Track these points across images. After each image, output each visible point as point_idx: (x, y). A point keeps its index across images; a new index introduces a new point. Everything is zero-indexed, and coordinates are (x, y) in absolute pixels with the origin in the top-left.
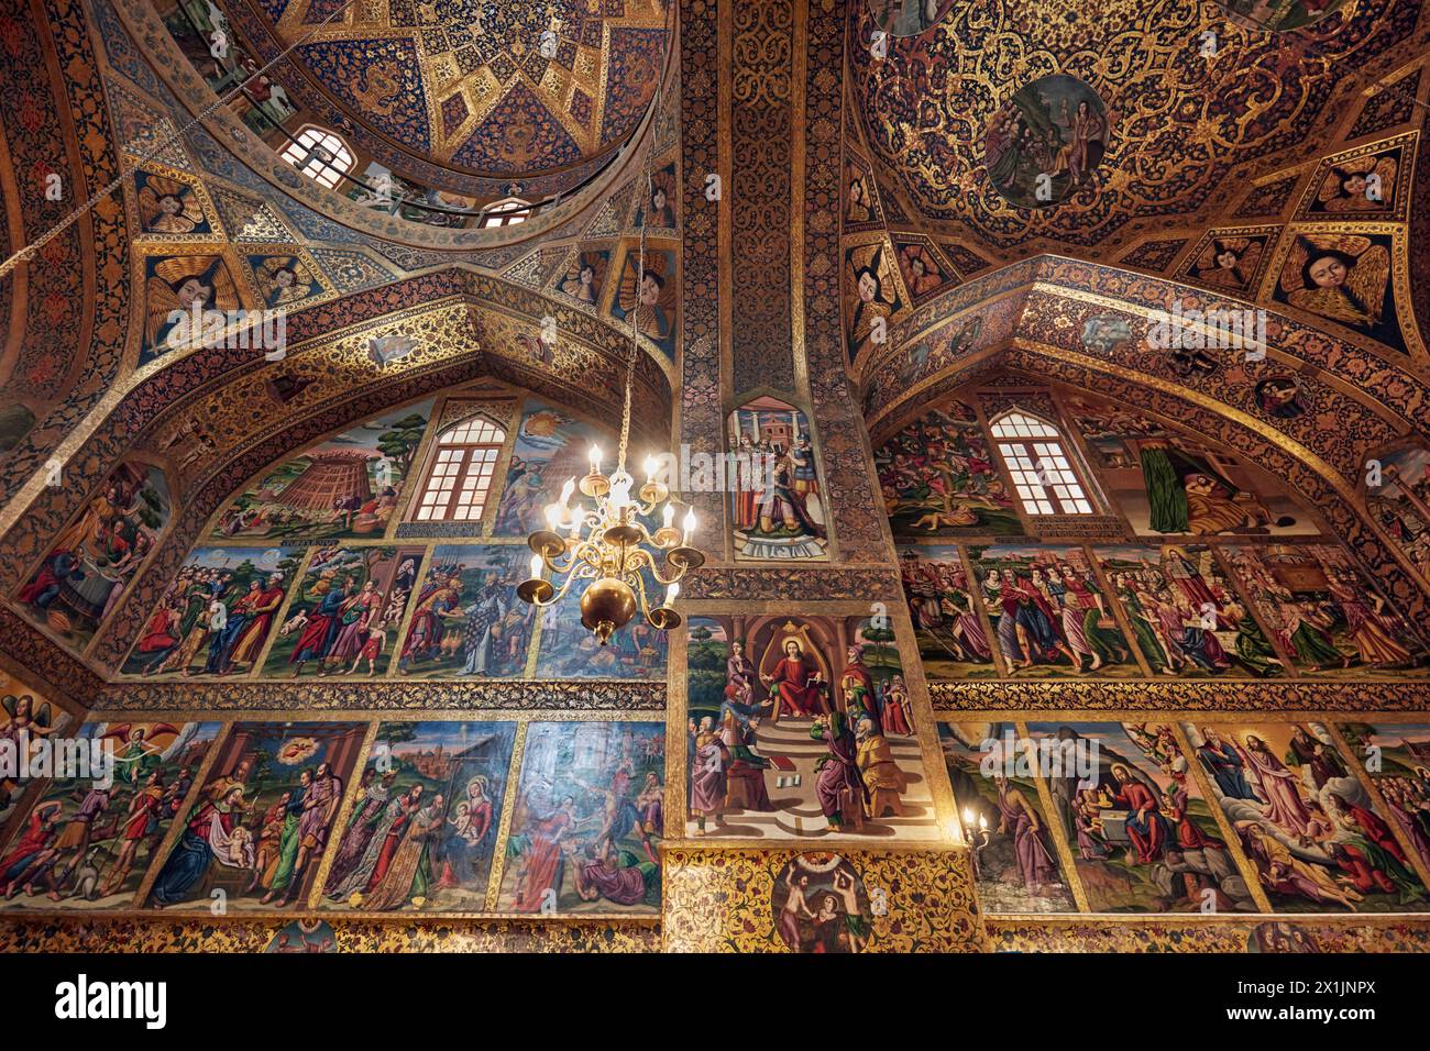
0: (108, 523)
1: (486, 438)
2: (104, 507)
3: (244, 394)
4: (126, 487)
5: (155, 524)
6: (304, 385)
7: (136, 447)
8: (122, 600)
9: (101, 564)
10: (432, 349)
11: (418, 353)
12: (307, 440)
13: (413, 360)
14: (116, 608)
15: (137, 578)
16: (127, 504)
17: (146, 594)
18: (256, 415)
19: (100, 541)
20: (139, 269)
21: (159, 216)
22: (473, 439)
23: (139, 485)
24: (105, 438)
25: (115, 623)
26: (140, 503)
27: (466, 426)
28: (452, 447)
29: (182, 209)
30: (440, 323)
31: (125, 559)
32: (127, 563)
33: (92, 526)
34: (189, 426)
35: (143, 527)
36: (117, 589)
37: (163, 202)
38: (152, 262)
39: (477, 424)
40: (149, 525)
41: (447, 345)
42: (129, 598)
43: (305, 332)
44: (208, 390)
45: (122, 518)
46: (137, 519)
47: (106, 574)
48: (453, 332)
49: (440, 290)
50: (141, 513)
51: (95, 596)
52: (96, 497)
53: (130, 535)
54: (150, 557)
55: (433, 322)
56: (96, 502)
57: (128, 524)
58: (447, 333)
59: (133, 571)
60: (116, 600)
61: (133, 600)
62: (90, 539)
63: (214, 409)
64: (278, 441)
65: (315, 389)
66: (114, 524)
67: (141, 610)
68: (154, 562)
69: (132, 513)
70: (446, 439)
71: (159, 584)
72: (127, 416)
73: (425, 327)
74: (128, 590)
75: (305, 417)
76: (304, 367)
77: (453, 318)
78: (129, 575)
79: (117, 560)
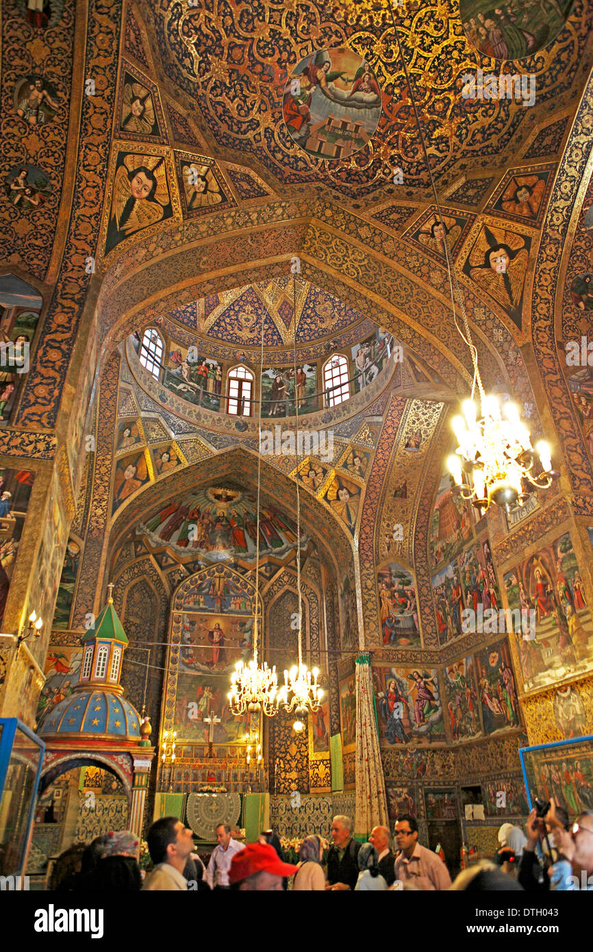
0: (392, 597)
2: (385, 593)
3: (391, 511)
4: (387, 580)
5: (409, 583)
6: (405, 487)
7: (377, 564)
8: (420, 619)
9: (402, 612)
10: (428, 425)
11: (425, 432)
12: (432, 502)
13: (427, 436)
14: (420, 623)
15: (418, 608)
16: (392, 585)
17: (427, 610)
18: (403, 512)
19: (395, 606)
20: (325, 504)
21: (313, 480)
23: (391, 575)
24: (365, 572)
25: (424, 629)
26: (397, 581)
29: (315, 472)
30: (416, 415)
31: (409, 604)
33: (387, 602)
34: (387, 539)
35: (405, 588)
36: (415, 617)
37: (310, 476)
38: (325, 497)
40: (407, 585)
41: (431, 417)
42: (421, 617)
43: (381, 473)
44: (379, 522)
45: (395, 591)
46: (401, 587)
47: (406, 615)
48: (425, 411)
49: (400, 408)
50: (400, 584)
51: (409, 624)
53: (403, 594)
54: (417, 596)
55: (414, 418)
56: (382, 594)
57: (399, 591)
58: (423, 414)
59: (415, 606)
60: (418, 621)
61: (424, 616)
62: (391, 607)
63: (388, 525)
64: (422, 512)
65: (410, 483)
66: (394, 596)
67: (430, 617)
68: (420, 597)
69: (397, 586)
71: (429, 603)
72: (365, 557)
73: (414, 422)
74: (419, 614)
75: (419, 495)
76: (397, 482)
77: (418, 408)
78: (415, 608)
79: (406, 606)
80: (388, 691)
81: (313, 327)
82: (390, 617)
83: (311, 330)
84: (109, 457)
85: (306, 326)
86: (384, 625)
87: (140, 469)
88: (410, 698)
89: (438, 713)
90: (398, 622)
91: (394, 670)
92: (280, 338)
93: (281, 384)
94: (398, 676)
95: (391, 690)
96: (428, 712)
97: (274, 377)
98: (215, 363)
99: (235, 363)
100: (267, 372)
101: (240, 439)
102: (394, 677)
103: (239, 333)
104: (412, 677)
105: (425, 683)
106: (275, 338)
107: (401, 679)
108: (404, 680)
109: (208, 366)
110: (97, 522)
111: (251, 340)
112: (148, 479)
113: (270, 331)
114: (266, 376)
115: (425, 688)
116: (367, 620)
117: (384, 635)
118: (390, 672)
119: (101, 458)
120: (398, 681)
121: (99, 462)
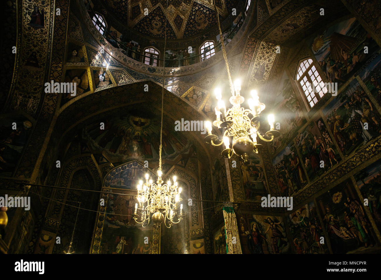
0: (248, 170)
1: (307, 66)
8: (267, 184)
9: (256, 180)
10: (269, 61)
11: (267, 66)
13: (268, 69)
14: (268, 187)
15: (266, 177)
17: (271, 179)
19: (251, 175)
21: (196, 101)
22: (304, 70)
25: (271, 190)
26: (250, 161)
27: (300, 69)
28: (302, 78)
29: (197, 95)
30: (263, 53)
31: (259, 175)
32: (261, 175)
33: (246, 173)
35: (257, 165)
36: (264, 182)
37: (194, 98)
38: (203, 110)
39: (302, 65)
40: (257, 163)
41: (271, 55)
42: (268, 183)
45: (250, 167)
46: (253, 164)
47: (258, 181)
48: (268, 51)
50: (253, 162)
51: (261, 187)
52: (241, 167)
53: (255, 169)
54: (264, 170)
55: (261, 55)
56: (242, 167)
57: (253, 167)
59: (264, 176)
60: (266, 185)
61: (270, 182)
62: (249, 176)
66: (250, 169)
67: (274, 183)
68: (266, 171)
69: (251, 164)
70: (298, 78)
71: (272, 175)
73: (261, 58)
74: (267, 181)
78: (264, 178)
79: (258, 176)
80: (252, 231)
81: (193, 29)
82: (248, 182)
83: (192, 31)
84: (60, 65)
85: (189, 29)
86: (245, 187)
87: (83, 81)
88: (268, 236)
89: (288, 246)
90: (254, 185)
91: (255, 216)
92: (175, 35)
93: (175, 57)
94: (257, 220)
95: (254, 230)
96: (281, 246)
97: (171, 53)
98: (137, 43)
99: (149, 46)
100: (167, 51)
101: (151, 76)
102: (255, 221)
103: (152, 31)
104: (267, 221)
105: (276, 225)
106: (172, 35)
107: (260, 222)
108: (262, 223)
109: (133, 44)
110: (48, 109)
111: (158, 35)
112: (89, 89)
113: (169, 32)
114: (167, 53)
115: (277, 229)
116: (234, 182)
117: (246, 193)
118: (252, 217)
119: (55, 65)
120: (258, 224)
121: (53, 68)
